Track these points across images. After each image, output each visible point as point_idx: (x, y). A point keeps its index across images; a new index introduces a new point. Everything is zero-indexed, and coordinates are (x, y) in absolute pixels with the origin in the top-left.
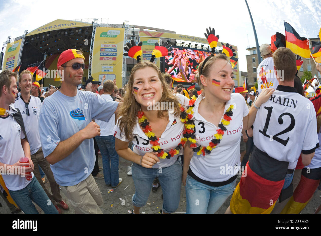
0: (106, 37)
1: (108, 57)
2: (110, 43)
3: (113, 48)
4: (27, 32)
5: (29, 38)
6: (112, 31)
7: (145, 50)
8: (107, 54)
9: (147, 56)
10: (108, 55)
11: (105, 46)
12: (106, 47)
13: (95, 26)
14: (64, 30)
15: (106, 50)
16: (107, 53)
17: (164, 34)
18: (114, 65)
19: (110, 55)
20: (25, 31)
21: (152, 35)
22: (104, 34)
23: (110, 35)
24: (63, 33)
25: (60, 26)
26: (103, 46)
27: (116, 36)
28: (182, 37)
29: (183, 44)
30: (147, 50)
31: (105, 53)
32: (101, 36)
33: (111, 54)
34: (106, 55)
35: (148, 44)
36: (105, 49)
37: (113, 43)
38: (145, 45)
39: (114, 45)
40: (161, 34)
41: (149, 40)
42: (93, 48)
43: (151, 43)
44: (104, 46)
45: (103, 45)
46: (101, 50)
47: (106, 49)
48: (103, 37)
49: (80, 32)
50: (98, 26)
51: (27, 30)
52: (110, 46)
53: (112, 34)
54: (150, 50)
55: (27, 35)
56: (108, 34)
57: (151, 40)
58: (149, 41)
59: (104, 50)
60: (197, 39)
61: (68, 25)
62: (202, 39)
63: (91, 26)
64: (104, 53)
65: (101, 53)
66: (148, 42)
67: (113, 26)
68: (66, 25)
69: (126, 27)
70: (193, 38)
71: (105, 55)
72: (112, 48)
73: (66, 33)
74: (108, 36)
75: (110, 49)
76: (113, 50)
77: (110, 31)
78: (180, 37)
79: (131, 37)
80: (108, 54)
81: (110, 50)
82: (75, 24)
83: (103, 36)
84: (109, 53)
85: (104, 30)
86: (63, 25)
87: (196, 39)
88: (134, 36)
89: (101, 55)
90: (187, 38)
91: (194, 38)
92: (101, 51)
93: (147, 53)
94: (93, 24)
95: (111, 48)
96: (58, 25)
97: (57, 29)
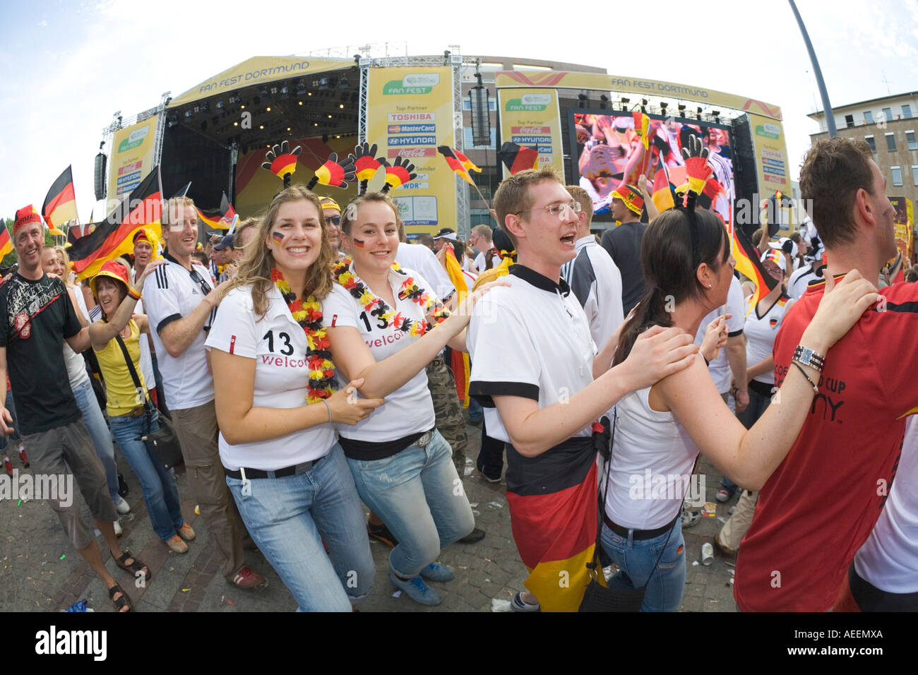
0: (401, 93)
1: (413, 149)
2: (412, 109)
3: (424, 123)
4: (170, 96)
5: (177, 112)
6: (417, 77)
7: (517, 125)
8: (408, 141)
9: (524, 142)
10: (410, 144)
11: (400, 117)
12: (404, 122)
13: (364, 66)
14: (279, 84)
15: (404, 129)
16: (408, 137)
17: (566, 76)
18: (431, 169)
19: (416, 144)
20: (163, 96)
21: (535, 82)
22: (394, 87)
23: (411, 88)
24: (274, 91)
25: (263, 75)
26: (394, 119)
27: (429, 90)
28: (618, 83)
29: (625, 104)
30: (521, 125)
31: (403, 138)
32: (386, 92)
34: (406, 144)
35: (525, 108)
36: (401, 126)
37: (423, 109)
38: (516, 110)
39: (426, 114)
40: (558, 78)
41: (525, 96)
42: (367, 127)
43: (533, 103)
44: (396, 117)
45: (394, 116)
46: (390, 130)
47: (404, 126)
48: (392, 93)
49: (323, 85)
50: (375, 64)
51: (169, 93)
52: (414, 117)
53: (417, 84)
54: (532, 123)
55: (170, 106)
56: (406, 84)
57: (532, 96)
58: (526, 99)
59: (398, 129)
60: (664, 88)
61: (285, 68)
62: (679, 88)
63: (353, 67)
64: (399, 138)
65: (389, 139)
66: (524, 102)
67: (417, 62)
68: (282, 69)
69: (453, 64)
70: (651, 85)
71: (403, 144)
72: (421, 123)
73: (284, 91)
74: (405, 91)
75: (416, 126)
76: (424, 128)
77: (410, 76)
78: (613, 82)
79: (474, 91)
80: (410, 141)
81: (417, 129)
82: (306, 65)
83: (390, 91)
84: (413, 137)
85: (392, 74)
86: (272, 70)
87: (661, 87)
88: (482, 87)
89: (391, 143)
90: (635, 84)
91: (656, 86)
92: (389, 132)
93: (524, 132)
94: (357, 61)
95: (418, 123)
96: (258, 72)
97: (256, 81)
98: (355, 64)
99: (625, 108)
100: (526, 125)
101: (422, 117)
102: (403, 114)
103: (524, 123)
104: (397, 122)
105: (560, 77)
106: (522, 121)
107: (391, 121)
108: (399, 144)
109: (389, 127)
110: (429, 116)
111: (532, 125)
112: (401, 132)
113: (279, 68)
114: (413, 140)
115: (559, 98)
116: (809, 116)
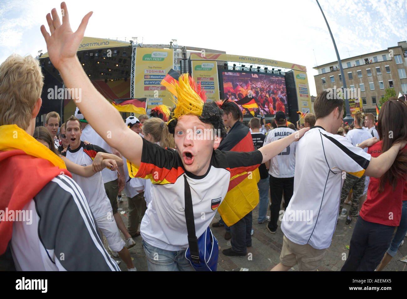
0: (151, 60)
1: (155, 87)
2: (156, 68)
3: (160, 75)
4: (42, 52)
5: (44, 61)
6: (158, 53)
7: (200, 77)
8: (153, 82)
9: (203, 84)
10: (154, 84)
11: (150, 72)
12: (152, 74)
13: (134, 46)
14: (93, 51)
15: (152, 77)
16: (153, 81)
17: (220, 55)
18: (164, 96)
19: (157, 84)
20: (39, 52)
21: (207, 58)
22: (147, 57)
23: (155, 58)
24: (91, 54)
25: (87, 46)
26: (147, 72)
27: (163, 59)
28: (242, 59)
29: (243, 68)
30: (202, 77)
31: (151, 81)
32: (144, 59)
33: (158, 82)
34: (153, 84)
35: (203, 69)
36: (150, 76)
37: (160, 68)
38: (199, 70)
39: (161, 71)
40: (217, 56)
41: (203, 64)
42: (135, 75)
43: (206, 67)
44: (148, 71)
45: (147, 71)
46: (145, 77)
47: (152, 75)
48: (146, 60)
49: (115, 54)
50: (139, 46)
52: (156, 71)
53: (157, 56)
54: (206, 76)
55: (42, 57)
56: (153, 56)
57: (206, 64)
58: (204, 65)
59: (149, 77)
60: (260, 60)
61: (98, 44)
62: (266, 60)
63: (130, 46)
64: (149, 81)
65: (145, 81)
66: (203, 67)
67: (158, 46)
68: (96, 44)
69: (174, 48)
70: (255, 60)
71: (151, 84)
72: (159, 75)
73: (96, 55)
74: (152, 59)
75: (157, 76)
76: (160, 77)
77: (155, 52)
78: (240, 58)
79: (183, 61)
80: (154, 83)
81: (157, 77)
82: (107, 43)
83: (146, 59)
84: (156, 81)
85: (148, 51)
86: (92, 44)
88: (186, 59)
89: (146, 83)
90: (248, 59)
91: (257, 60)
92: (145, 78)
93: (203, 80)
94: (131, 43)
95: (158, 74)
96: (85, 44)
97: (83, 49)
98: (130, 45)
99: (243, 69)
100: (203, 77)
101: (160, 72)
102: (151, 70)
103: (202, 76)
104: (148, 74)
105: (218, 55)
106: (202, 75)
107: (146, 73)
108: (149, 84)
109: (145, 76)
110: (163, 72)
111: (206, 77)
112: (150, 78)
113: (95, 44)
114: (156, 83)
115: (217, 65)
116: (313, 68)
